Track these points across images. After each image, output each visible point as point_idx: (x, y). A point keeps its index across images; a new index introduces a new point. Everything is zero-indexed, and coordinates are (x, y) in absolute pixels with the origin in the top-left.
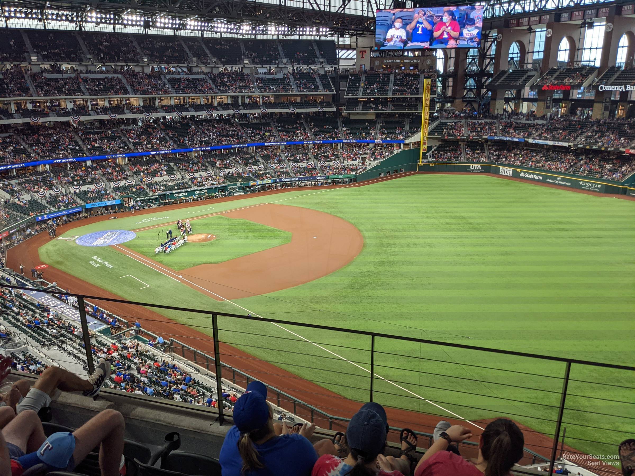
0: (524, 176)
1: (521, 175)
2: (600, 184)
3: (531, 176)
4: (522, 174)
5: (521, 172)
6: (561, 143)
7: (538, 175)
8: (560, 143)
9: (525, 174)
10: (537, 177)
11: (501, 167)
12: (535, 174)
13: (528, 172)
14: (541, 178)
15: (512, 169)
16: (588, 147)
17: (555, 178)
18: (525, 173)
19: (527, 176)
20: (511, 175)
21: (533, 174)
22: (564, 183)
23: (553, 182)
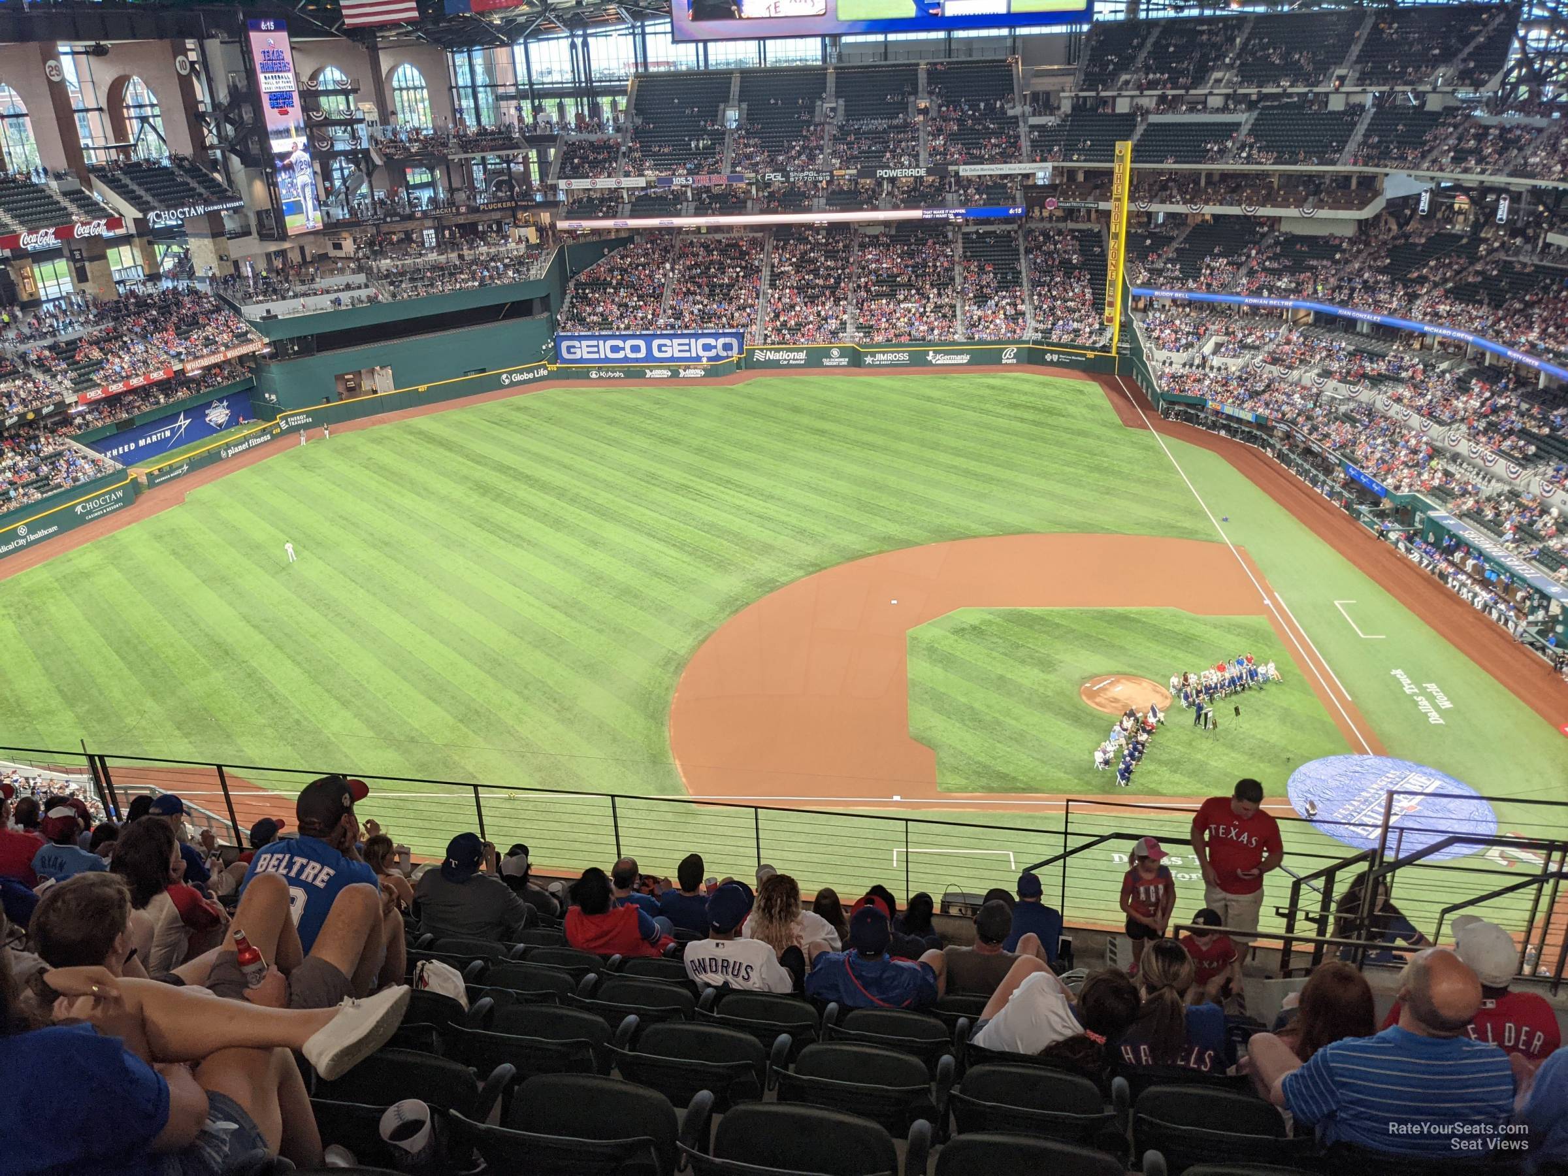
17: (15, 534)
22: (41, 533)
23: (11, 547)
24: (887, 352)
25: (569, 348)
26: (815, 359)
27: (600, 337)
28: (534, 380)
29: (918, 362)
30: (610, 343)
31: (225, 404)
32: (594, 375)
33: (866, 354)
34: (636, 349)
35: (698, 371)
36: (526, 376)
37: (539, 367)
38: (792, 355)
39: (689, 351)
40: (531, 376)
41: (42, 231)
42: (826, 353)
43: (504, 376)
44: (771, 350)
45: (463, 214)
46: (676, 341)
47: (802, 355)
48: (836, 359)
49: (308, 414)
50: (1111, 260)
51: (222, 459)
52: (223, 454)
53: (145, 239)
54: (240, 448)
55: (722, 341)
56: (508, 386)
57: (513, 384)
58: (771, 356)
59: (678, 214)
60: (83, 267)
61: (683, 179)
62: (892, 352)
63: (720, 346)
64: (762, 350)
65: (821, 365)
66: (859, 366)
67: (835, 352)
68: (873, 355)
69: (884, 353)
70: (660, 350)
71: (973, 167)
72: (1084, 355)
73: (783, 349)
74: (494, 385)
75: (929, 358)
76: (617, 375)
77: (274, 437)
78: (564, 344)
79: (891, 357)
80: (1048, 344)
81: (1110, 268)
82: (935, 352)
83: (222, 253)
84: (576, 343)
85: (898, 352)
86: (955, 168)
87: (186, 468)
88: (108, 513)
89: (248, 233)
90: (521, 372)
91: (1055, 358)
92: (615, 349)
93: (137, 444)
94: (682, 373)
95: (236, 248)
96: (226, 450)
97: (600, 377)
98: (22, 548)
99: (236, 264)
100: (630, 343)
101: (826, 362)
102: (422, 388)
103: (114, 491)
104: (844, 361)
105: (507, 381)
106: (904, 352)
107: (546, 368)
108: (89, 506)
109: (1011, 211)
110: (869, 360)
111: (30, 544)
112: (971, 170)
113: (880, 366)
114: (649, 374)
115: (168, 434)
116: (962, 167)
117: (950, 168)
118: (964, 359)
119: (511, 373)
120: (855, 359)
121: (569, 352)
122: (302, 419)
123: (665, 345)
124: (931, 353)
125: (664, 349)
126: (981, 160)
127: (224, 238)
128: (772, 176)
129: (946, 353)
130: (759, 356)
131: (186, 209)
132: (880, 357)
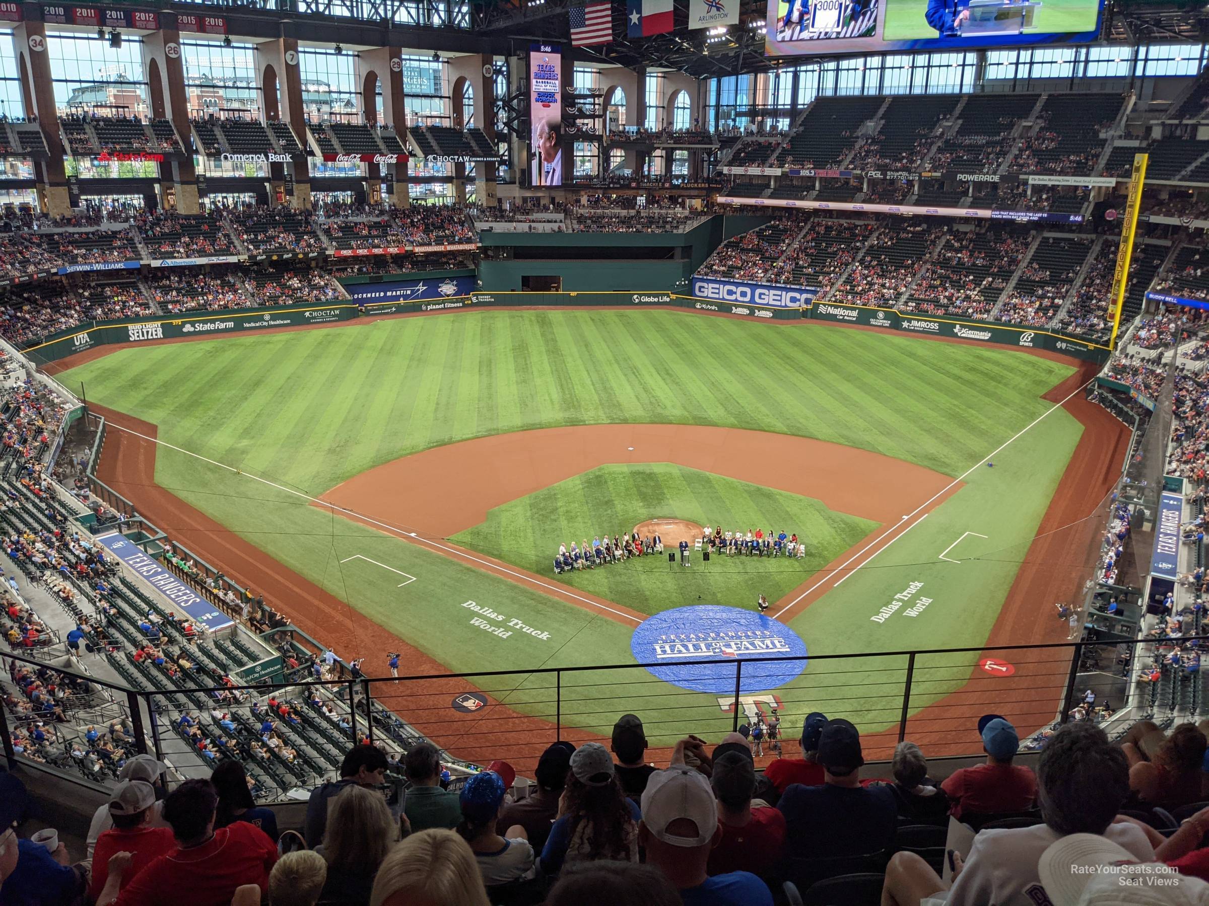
0: (192, 329)
1: (185, 330)
2: (336, 309)
3: (209, 327)
4: (188, 328)
5: (184, 324)
6: (224, 258)
7: (223, 321)
8: (221, 258)
9: (193, 326)
10: (223, 326)
11: (130, 327)
12: (217, 320)
13: (199, 322)
14: (231, 324)
15: (159, 323)
16: (275, 258)
17: (261, 318)
18: (193, 324)
19: (200, 327)
20: (160, 335)
21: (213, 322)
22: (278, 322)
23: (257, 325)
24: (922, 320)
25: (700, 287)
26: (865, 318)
27: (720, 282)
28: (658, 303)
29: (946, 332)
30: (728, 287)
31: (455, 283)
32: (698, 306)
33: (904, 319)
34: (743, 294)
35: (768, 313)
36: (652, 299)
37: (664, 295)
38: (847, 312)
39: (780, 301)
40: (656, 300)
41: (353, 155)
42: (874, 314)
43: (635, 297)
44: (831, 306)
45: (667, 188)
46: (772, 292)
47: (855, 314)
48: (880, 320)
49: (492, 296)
50: (1119, 262)
51: (422, 310)
52: (424, 308)
53: (461, 181)
54: (437, 307)
55: (805, 296)
56: (637, 304)
57: (641, 303)
58: (832, 311)
59: (802, 198)
60: (392, 185)
61: (808, 171)
62: (926, 321)
63: (803, 300)
64: (825, 305)
65: (869, 324)
66: (897, 329)
67: (881, 315)
68: (909, 321)
69: (918, 320)
70: (760, 298)
71: (1041, 177)
72: (1086, 346)
73: (841, 307)
74: (627, 302)
75: (956, 330)
76: (713, 308)
77: (465, 306)
78: (698, 284)
79: (924, 324)
80: (1064, 334)
81: (1118, 268)
82: (962, 326)
83: (490, 192)
84: (705, 285)
85: (931, 322)
86: (1025, 177)
87: (394, 309)
88: (326, 322)
89: (514, 183)
90: (649, 296)
91: (1064, 346)
92: (730, 293)
93: (385, 294)
94: (757, 313)
95: (502, 191)
96: (426, 305)
97: (702, 308)
98: (264, 327)
99: (500, 201)
100: (741, 289)
101: (873, 321)
102: (573, 294)
103: (334, 309)
104: (887, 323)
105: (637, 301)
106: (935, 322)
107: (668, 296)
108: (315, 314)
109: (1072, 218)
110: (905, 324)
111: (270, 326)
112: (1039, 180)
113: (914, 331)
114: (734, 310)
115: (409, 292)
116: (1031, 177)
117: (1021, 177)
118: (986, 336)
119: (641, 295)
120: (896, 323)
121: (700, 291)
122: (487, 299)
123: (764, 294)
124: (958, 326)
125: (763, 297)
126: (1052, 172)
127: (494, 183)
128: (874, 173)
129: (972, 328)
130: (822, 309)
131: (456, 157)
132: (914, 323)
